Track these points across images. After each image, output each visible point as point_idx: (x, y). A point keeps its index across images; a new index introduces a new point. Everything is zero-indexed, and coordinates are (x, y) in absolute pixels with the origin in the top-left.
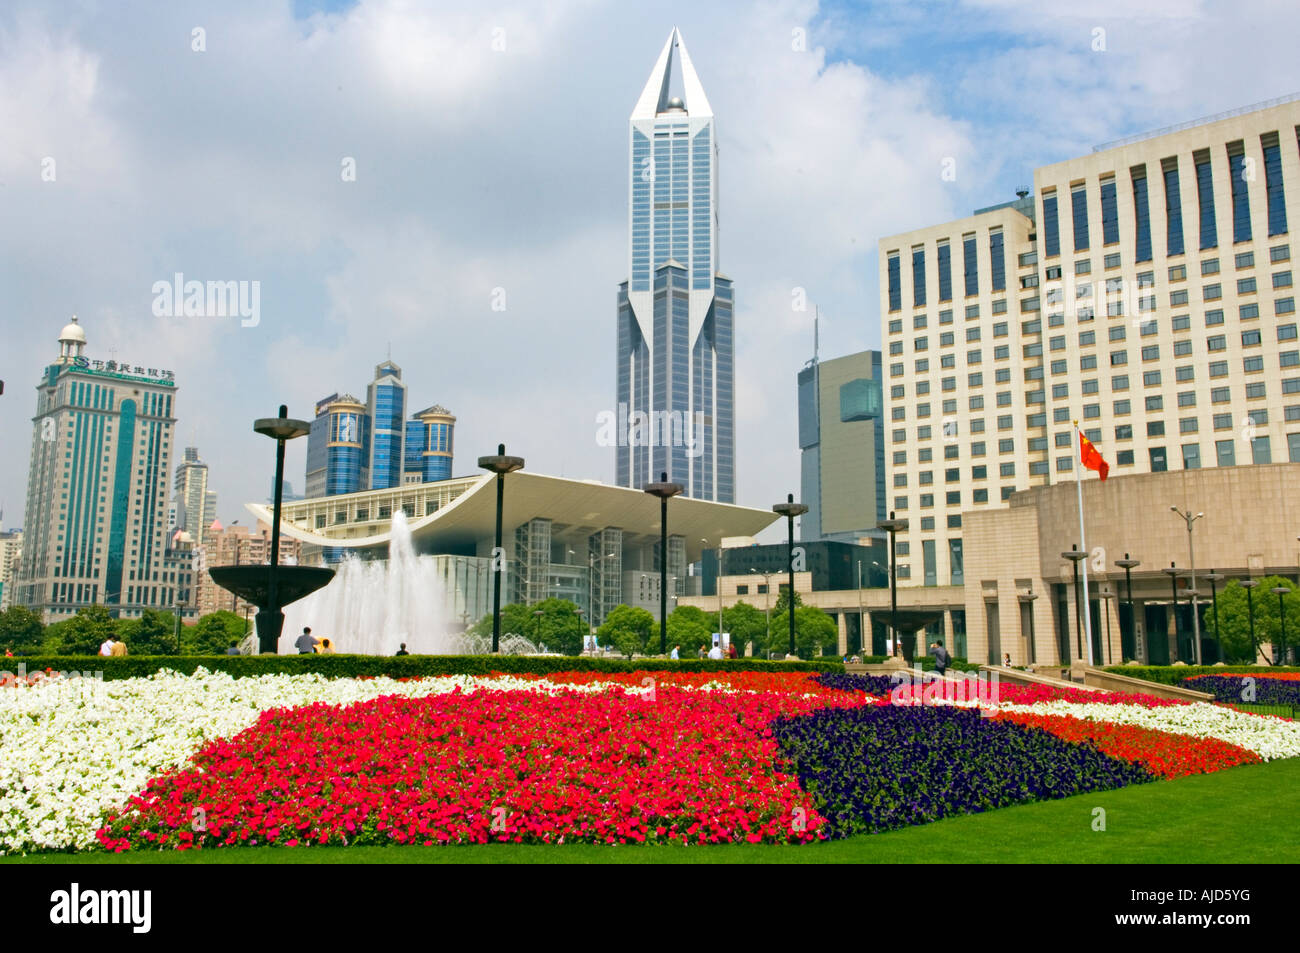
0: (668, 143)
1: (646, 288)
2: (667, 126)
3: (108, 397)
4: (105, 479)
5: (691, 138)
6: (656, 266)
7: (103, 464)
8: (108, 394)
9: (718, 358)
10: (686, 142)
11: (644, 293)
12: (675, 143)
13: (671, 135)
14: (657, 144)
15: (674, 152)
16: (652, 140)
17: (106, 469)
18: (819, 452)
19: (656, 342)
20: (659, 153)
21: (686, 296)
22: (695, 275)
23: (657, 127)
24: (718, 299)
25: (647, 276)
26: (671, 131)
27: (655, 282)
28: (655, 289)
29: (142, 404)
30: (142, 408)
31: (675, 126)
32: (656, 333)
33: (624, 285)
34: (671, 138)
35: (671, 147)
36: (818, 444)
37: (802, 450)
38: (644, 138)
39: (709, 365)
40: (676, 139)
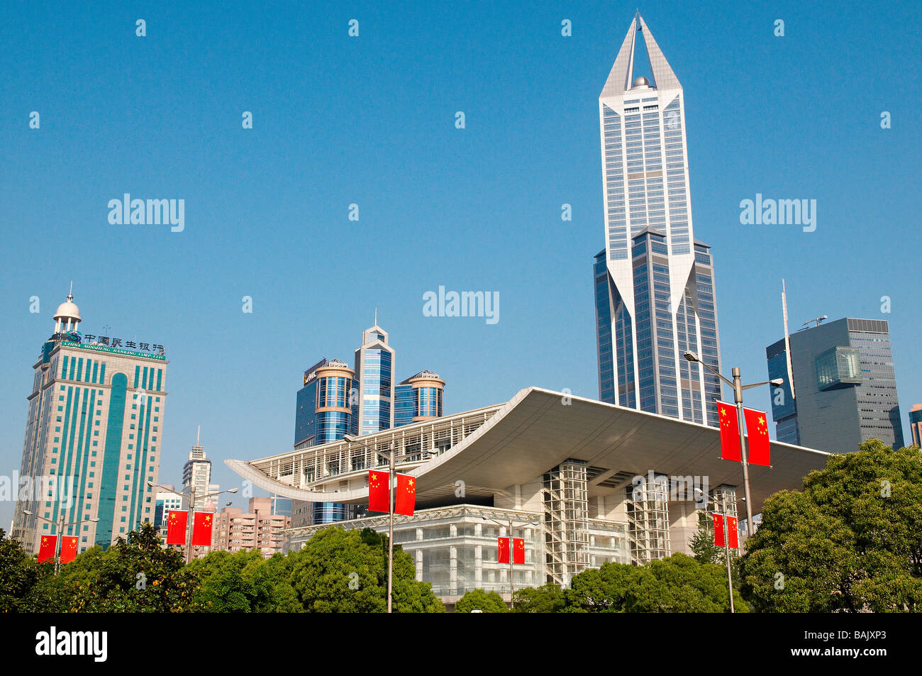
0: (638, 117)
1: (625, 257)
2: (637, 101)
3: (99, 371)
4: (94, 454)
5: (661, 110)
6: (632, 235)
7: (93, 438)
8: (100, 367)
9: (701, 322)
10: (656, 115)
11: (623, 261)
12: (646, 116)
13: (641, 109)
14: (627, 118)
15: (645, 124)
16: (622, 114)
17: (95, 444)
18: (797, 423)
19: (637, 308)
20: (630, 126)
21: (666, 261)
22: (673, 241)
23: (626, 102)
24: (697, 264)
25: (625, 245)
26: (641, 105)
27: (633, 249)
28: (634, 256)
29: (133, 378)
30: (133, 381)
31: (644, 100)
32: (637, 299)
33: (602, 256)
34: (642, 111)
35: (642, 120)
36: (795, 415)
37: (776, 423)
38: (614, 113)
39: (692, 329)
40: (646, 112)
